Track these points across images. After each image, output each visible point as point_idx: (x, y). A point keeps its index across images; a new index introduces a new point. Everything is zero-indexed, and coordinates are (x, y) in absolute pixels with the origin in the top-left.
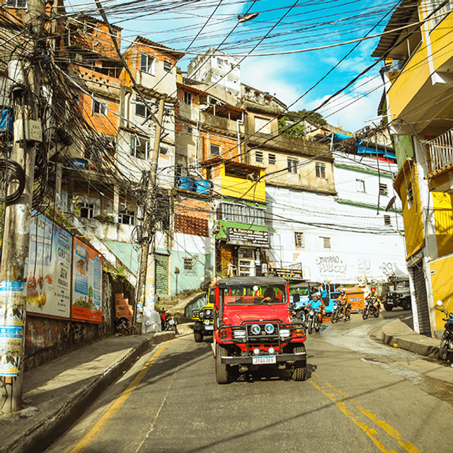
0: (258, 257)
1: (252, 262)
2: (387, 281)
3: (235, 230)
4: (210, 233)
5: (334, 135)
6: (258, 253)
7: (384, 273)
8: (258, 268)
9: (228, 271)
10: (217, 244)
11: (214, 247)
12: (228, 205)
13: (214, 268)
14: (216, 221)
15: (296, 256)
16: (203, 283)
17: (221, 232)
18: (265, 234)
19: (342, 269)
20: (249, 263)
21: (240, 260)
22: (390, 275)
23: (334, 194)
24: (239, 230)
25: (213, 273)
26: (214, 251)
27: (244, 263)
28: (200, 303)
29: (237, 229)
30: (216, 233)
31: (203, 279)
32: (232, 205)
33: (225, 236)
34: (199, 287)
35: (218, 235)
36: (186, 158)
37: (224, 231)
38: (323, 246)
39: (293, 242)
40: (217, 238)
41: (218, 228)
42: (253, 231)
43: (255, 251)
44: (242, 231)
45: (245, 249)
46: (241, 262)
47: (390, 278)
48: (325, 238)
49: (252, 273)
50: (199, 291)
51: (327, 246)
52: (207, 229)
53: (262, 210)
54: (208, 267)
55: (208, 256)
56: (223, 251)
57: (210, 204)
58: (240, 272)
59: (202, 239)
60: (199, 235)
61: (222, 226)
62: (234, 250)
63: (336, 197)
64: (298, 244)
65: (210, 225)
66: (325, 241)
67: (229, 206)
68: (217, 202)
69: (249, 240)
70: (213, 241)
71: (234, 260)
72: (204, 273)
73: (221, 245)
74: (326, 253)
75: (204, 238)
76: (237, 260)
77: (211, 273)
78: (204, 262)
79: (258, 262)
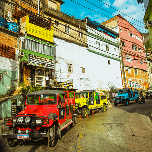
0: (47, 75)
1: (44, 78)
2: (110, 91)
3: (34, 56)
4: (17, 57)
5: (88, 18)
6: (47, 73)
7: (108, 87)
8: (47, 82)
9: (28, 82)
10: (21, 65)
11: (19, 67)
12: (30, 40)
13: (18, 81)
14: (21, 50)
15: (68, 76)
16: (9, 90)
17: (24, 57)
18: (53, 61)
19: (91, 84)
20: (41, 78)
21: (36, 76)
22: (111, 88)
23: (87, 47)
24: (36, 57)
25: (17, 84)
26: (19, 69)
27: (39, 78)
28: (5, 105)
29: (35, 56)
30: (20, 57)
31: (9, 87)
32: (32, 41)
33: (27, 60)
34: (6, 93)
35: (22, 59)
36: (3, 10)
37: (26, 56)
38: (82, 72)
39: (66, 69)
40: (21, 61)
41: (22, 54)
42: (45, 59)
43: (46, 71)
44: (38, 58)
45: (40, 70)
46: (37, 77)
47: (111, 89)
48: (82, 68)
49: (44, 84)
50: (5, 96)
51: (83, 72)
52: (14, 54)
53: (51, 47)
54: (13, 79)
55: (14, 73)
56: (25, 70)
57: (18, 39)
58: (36, 84)
59: (10, 61)
60: (8, 57)
61: (25, 53)
62: (33, 70)
63: (88, 48)
64: (69, 70)
65: (17, 52)
66: (82, 69)
67: (31, 42)
68: (22, 38)
69: (42, 64)
70: (18, 62)
71: (32, 76)
72: (10, 83)
73: (24, 66)
74: (83, 76)
75: (11, 60)
76: (34, 77)
77: (16, 84)
78: (10, 76)
79: (47, 78)
